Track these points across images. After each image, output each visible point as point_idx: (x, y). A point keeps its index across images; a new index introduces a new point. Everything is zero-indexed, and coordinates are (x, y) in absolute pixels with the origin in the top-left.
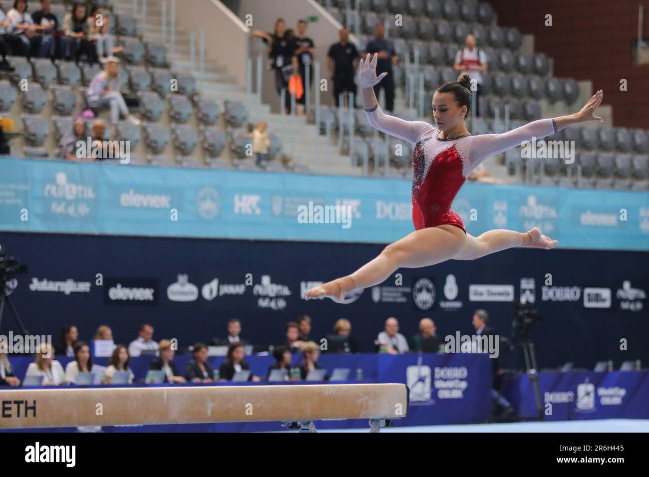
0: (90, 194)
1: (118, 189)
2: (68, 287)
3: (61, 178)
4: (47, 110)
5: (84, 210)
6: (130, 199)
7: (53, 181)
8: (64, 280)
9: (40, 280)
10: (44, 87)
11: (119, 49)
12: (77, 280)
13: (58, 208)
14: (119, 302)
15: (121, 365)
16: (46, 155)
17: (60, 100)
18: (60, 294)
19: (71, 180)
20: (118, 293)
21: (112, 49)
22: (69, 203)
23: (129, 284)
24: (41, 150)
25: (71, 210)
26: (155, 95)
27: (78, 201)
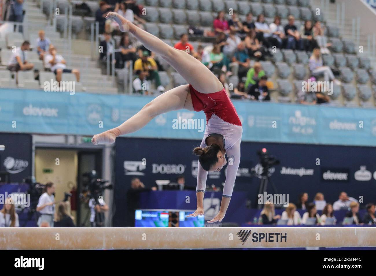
0: (313, 122)
1: (328, 120)
2: (301, 172)
3: (298, 113)
4: (291, 77)
5: (310, 131)
6: (335, 125)
7: (294, 115)
8: (299, 167)
9: (287, 168)
10: (289, 65)
11: (330, 45)
12: (307, 168)
13: (296, 130)
14: (329, 181)
15: (329, 214)
16: (290, 102)
17: (298, 72)
18: (297, 176)
19: (303, 115)
20: (328, 176)
21: (326, 45)
22: (302, 127)
23: (334, 170)
24: (287, 99)
25: (303, 131)
26: (348, 70)
27: (307, 126)
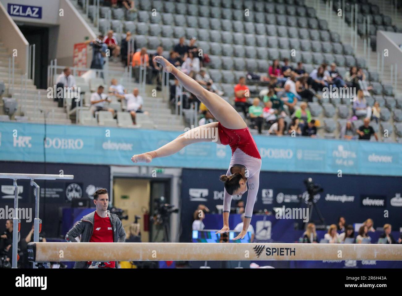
0: (354, 155)
1: (367, 153)
2: (344, 199)
3: (341, 148)
4: (335, 116)
5: (351, 163)
6: (373, 158)
7: (337, 149)
8: (341, 194)
9: (331, 195)
10: (334, 106)
11: (370, 88)
12: (348, 195)
13: (339, 162)
14: (367, 206)
16: (334, 138)
17: (342, 112)
18: (340, 202)
19: (345, 149)
20: (367, 202)
21: (367, 88)
22: (344, 160)
23: (372, 197)
24: (332, 135)
25: (345, 163)
27: (348, 159)
